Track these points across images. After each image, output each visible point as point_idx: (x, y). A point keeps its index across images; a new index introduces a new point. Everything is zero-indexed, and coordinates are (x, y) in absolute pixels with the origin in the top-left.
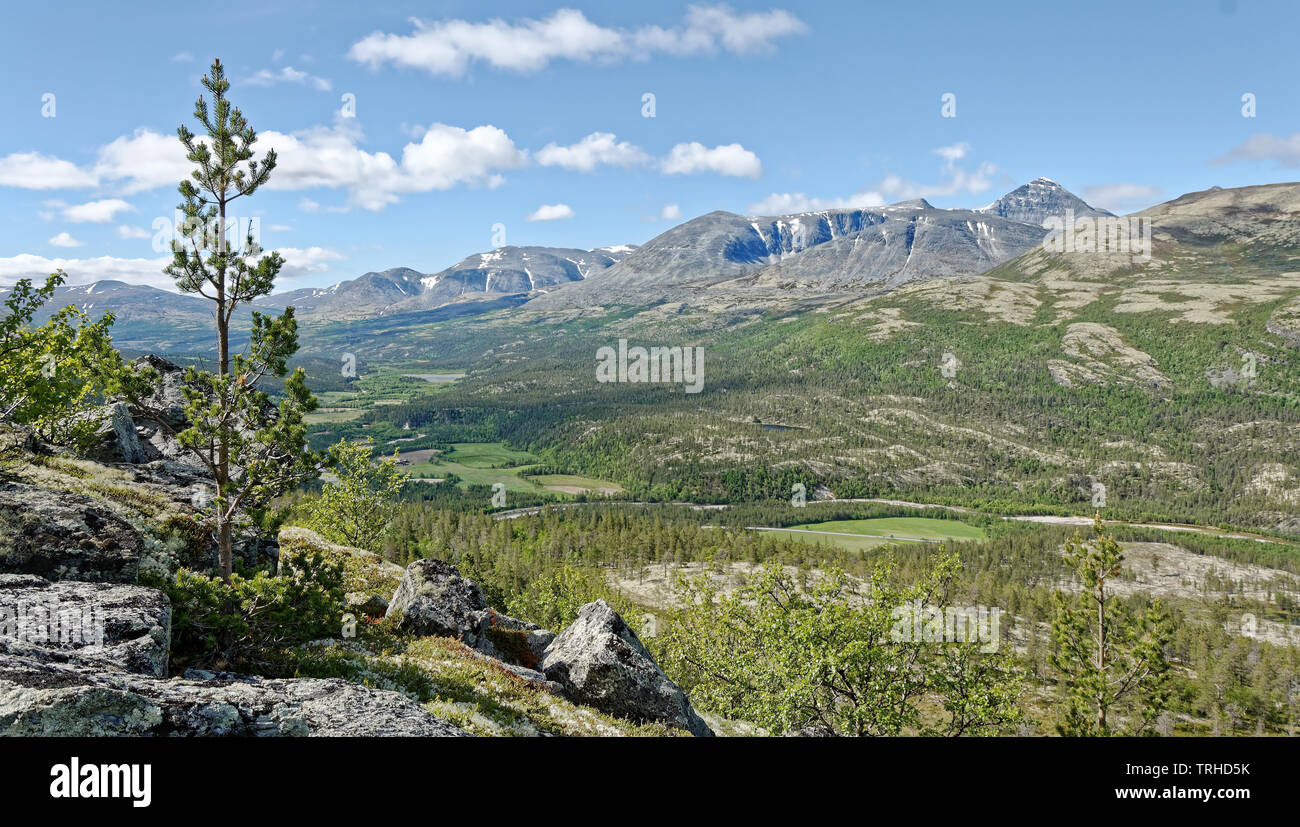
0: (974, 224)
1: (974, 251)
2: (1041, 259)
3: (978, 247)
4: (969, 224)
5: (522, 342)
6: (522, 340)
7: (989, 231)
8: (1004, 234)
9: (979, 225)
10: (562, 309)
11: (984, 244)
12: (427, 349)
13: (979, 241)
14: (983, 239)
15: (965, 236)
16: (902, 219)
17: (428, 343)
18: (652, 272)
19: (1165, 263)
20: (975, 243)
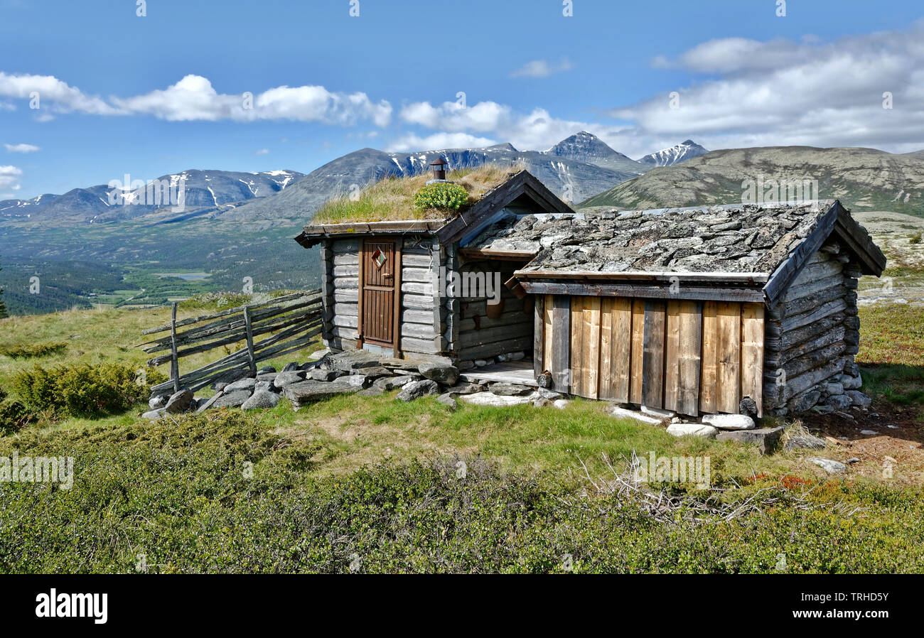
0: (556, 163)
1: (558, 182)
2: (631, 193)
3: (559, 179)
4: (552, 164)
5: (236, 247)
6: (233, 244)
7: (566, 169)
8: (575, 171)
9: (559, 164)
10: (254, 221)
11: (563, 178)
12: (153, 252)
13: (560, 176)
14: (563, 174)
15: (551, 172)
16: (507, 159)
17: (154, 248)
18: (322, 193)
19: (716, 198)
20: (557, 176)
